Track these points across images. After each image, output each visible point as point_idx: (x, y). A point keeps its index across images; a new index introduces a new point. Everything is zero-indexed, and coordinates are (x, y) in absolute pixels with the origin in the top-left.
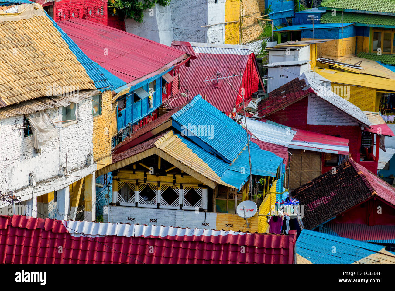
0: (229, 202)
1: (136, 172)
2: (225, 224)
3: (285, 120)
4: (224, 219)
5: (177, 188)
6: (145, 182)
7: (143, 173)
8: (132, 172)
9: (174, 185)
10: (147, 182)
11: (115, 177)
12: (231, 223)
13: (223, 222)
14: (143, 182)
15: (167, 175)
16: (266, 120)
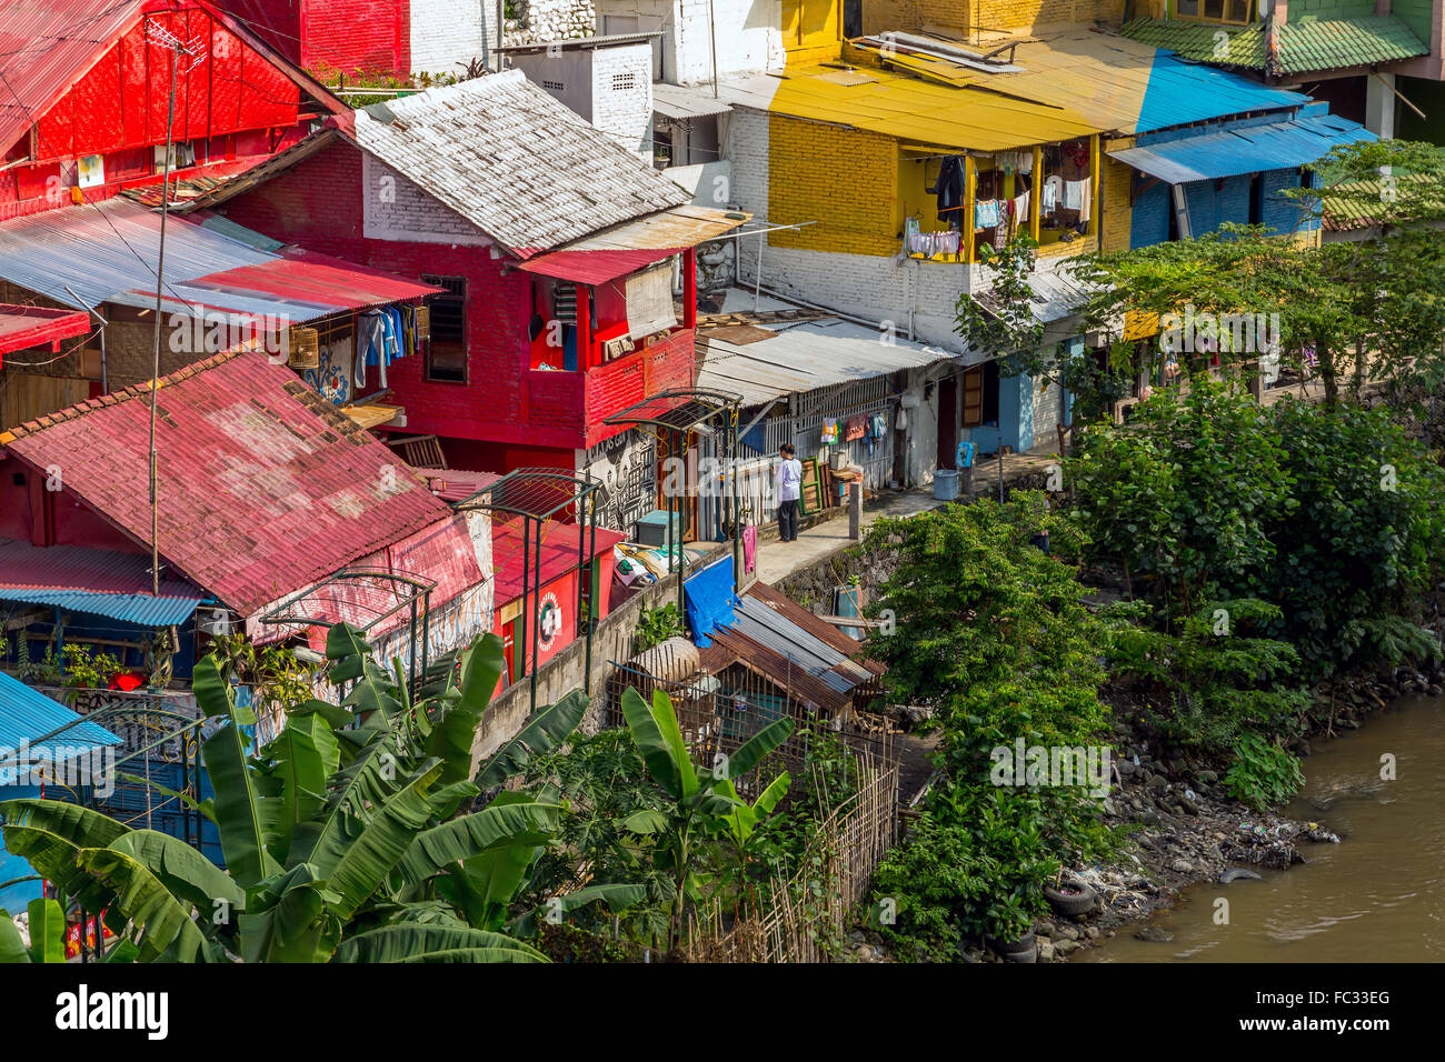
16: (209, 217)
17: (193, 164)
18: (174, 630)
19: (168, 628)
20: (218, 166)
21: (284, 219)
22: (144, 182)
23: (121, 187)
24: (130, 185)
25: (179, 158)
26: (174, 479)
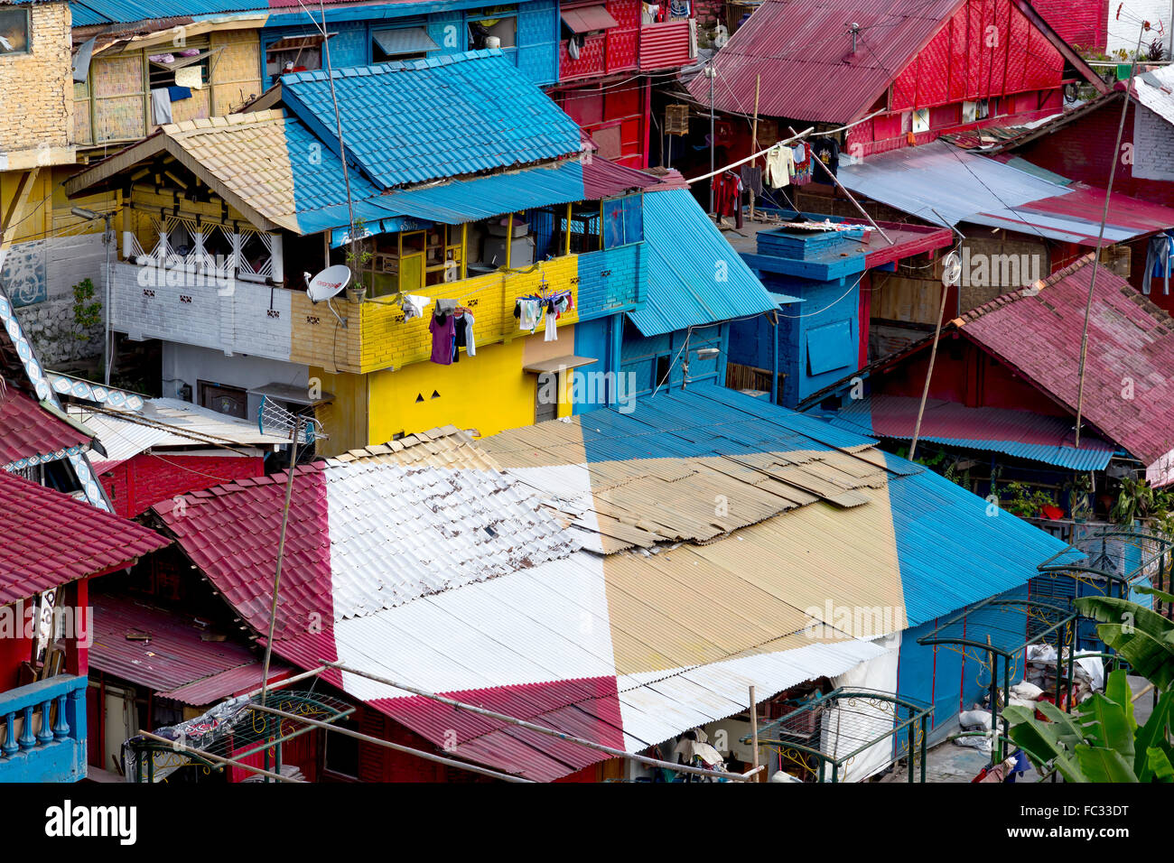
0: (376, 279)
1: (160, 192)
2: (305, 317)
3: (1077, 162)
4: (303, 306)
5: (230, 230)
6: (175, 214)
7: (171, 194)
8: (153, 191)
9: (223, 223)
10: (178, 214)
11: (128, 200)
12: (317, 314)
13: (303, 311)
14: (172, 213)
15: (211, 200)
16: (1010, 158)
17: (987, 117)
18: (1093, 474)
19: (1087, 472)
20: (1003, 118)
21: (1066, 161)
22: (955, 129)
23: (940, 133)
24: (947, 132)
25: (978, 112)
26: (1073, 358)
